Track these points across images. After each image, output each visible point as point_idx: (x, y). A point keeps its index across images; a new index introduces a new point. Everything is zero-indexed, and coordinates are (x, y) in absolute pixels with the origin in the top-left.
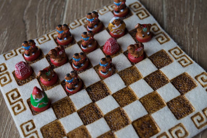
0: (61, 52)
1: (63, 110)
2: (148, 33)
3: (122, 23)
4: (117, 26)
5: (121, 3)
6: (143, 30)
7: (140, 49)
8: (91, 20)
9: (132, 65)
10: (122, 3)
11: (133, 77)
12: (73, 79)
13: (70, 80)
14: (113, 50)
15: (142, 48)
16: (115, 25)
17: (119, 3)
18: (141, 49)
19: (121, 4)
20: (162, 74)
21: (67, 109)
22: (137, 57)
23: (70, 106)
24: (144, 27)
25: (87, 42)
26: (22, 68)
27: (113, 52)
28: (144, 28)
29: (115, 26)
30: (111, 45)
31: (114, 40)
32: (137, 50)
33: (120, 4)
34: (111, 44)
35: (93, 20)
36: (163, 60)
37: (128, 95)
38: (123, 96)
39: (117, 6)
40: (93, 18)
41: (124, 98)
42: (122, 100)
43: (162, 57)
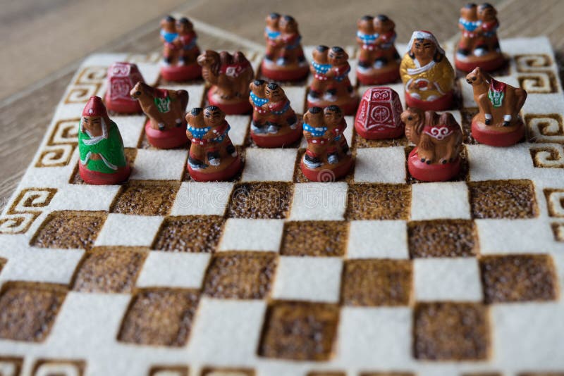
0: (234, 72)
1: (141, 202)
2: (507, 118)
3: (438, 58)
4: (422, 66)
5: (478, 24)
6: (490, 97)
7: (440, 131)
8: (367, 39)
9: (404, 182)
10: (481, 26)
11: (381, 208)
12: (206, 130)
13: (198, 130)
14: (375, 123)
15: (447, 130)
16: (416, 62)
17: (473, 24)
18: (442, 132)
19: (479, 29)
20: (473, 234)
21: (151, 203)
22: (427, 160)
23: (163, 203)
24: (496, 89)
25: (321, 78)
26: (120, 75)
27: (371, 127)
28: (495, 91)
29: (414, 65)
30: (369, 100)
31: (389, 92)
32: (430, 132)
33: (475, 27)
34: (372, 99)
35: (374, 39)
36: (508, 206)
37: (327, 238)
38: (314, 236)
39: (466, 29)
40: (376, 35)
41: (309, 241)
42: (299, 243)
43: (513, 197)
